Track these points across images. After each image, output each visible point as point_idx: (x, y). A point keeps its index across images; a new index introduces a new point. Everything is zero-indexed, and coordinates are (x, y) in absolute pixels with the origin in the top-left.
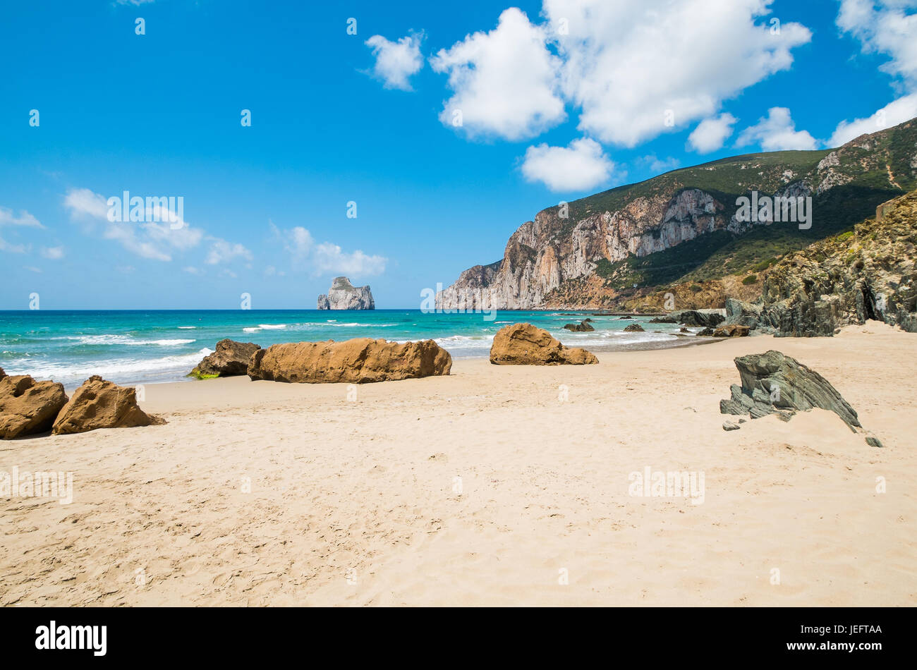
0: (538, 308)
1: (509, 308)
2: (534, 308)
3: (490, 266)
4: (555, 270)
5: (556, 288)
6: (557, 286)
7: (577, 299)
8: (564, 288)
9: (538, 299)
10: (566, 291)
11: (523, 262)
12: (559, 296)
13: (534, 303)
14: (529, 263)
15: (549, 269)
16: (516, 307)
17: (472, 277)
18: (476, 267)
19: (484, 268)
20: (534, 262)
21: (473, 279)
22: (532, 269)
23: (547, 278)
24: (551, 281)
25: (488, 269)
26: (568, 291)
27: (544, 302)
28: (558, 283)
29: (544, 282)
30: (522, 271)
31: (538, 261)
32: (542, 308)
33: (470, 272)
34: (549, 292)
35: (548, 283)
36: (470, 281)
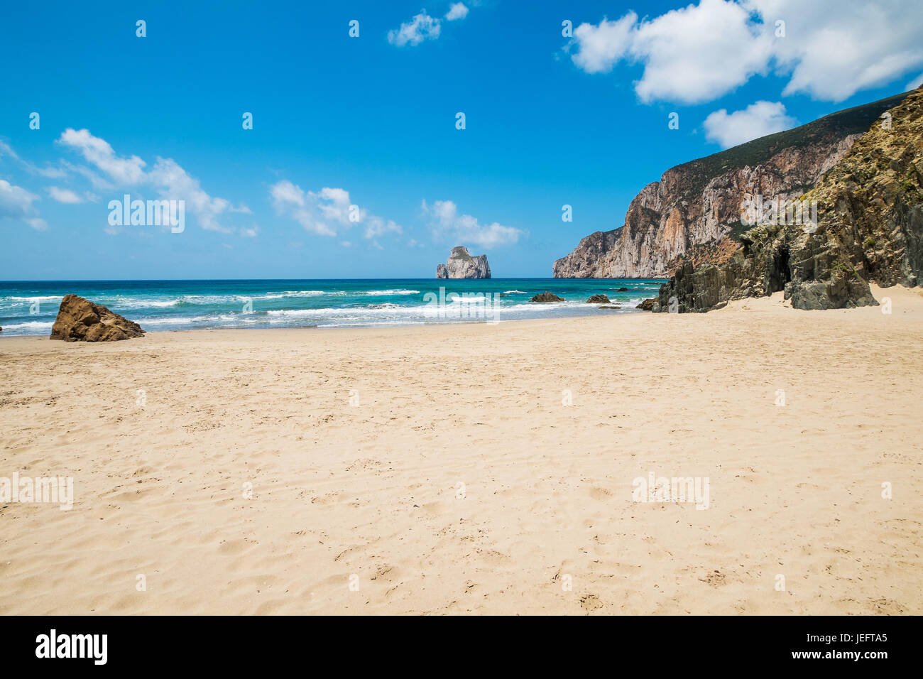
0: (659, 277)
1: (627, 276)
2: (656, 277)
3: (612, 232)
4: (681, 234)
5: (681, 254)
6: (683, 252)
8: (691, 255)
9: (661, 265)
10: (693, 257)
11: (644, 227)
13: (655, 271)
14: (651, 228)
15: (674, 234)
16: (635, 275)
17: (592, 245)
18: (596, 233)
19: (605, 235)
20: (657, 226)
21: (592, 247)
22: (655, 234)
23: (672, 243)
24: (676, 246)
25: (609, 235)
26: (695, 257)
27: (666, 270)
28: (684, 249)
29: (668, 248)
30: (644, 236)
31: (661, 226)
32: (664, 277)
33: (590, 239)
34: (672, 258)
35: (672, 249)
36: (590, 249)
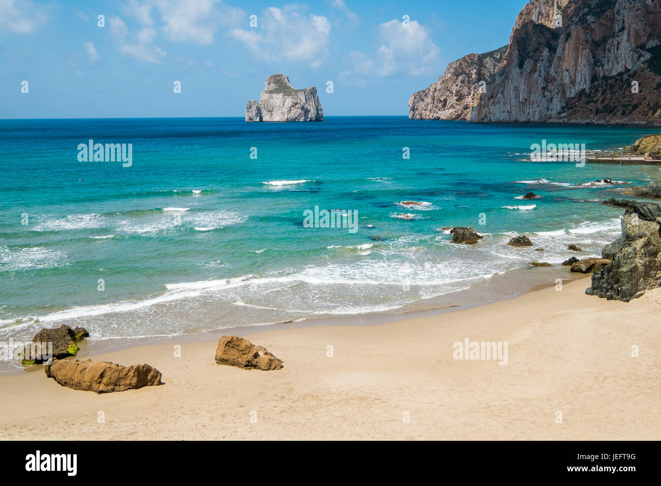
0: (556, 121)
1: (512, 120)
2: (551, 120)
3: (491, 54)
4: (585, 62)
5: (584, 89)
6: (587, 87)
7: (615, 107)
8: (597, 91)
9: (557, 105)
10: (599, 94)
11: (536, 50)
12: (588, 102)
13: (550, 112)
14: (546, 53)
15: (576, 61)
16: (523, 118)
17: (463, 72)
18: (469, 56)
19: (482, 58)
20: (553, 50)
21: (464, 75)
22: (550, 62)
23: (572, 74)
24: (578, 79)
25: (487, 59)
26: (603, 94)
27: (564, 112)
28: (588, 82)
29: (567, 80)
30: (536, 65)
31: (559, 50)
32: (561, 121)
33: (461, 64)
34: (573, 95)
35: (573, 82)
36: (460, 78)
